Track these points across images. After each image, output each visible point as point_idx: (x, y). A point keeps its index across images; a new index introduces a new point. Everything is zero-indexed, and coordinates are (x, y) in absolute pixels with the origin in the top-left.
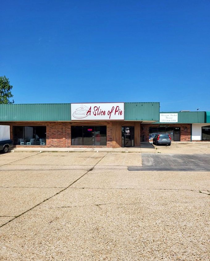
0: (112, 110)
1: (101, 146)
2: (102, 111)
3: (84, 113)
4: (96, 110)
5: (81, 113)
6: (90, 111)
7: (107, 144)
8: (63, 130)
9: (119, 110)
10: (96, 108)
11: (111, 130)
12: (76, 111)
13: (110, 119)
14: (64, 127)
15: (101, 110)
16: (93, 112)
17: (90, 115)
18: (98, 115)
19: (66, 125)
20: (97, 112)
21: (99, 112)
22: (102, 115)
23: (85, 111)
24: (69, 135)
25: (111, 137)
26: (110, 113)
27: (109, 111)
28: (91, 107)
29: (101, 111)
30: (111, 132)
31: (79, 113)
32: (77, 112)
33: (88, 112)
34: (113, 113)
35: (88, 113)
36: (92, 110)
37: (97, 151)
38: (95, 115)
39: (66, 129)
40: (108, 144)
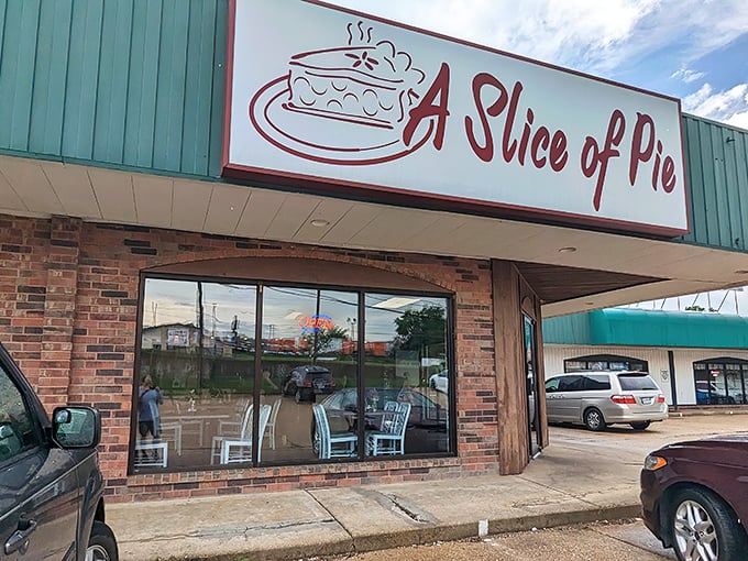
0: (609, 140)
1: (414, 463)
2: (543, 132)
3: (382, 116)
4: (495, 110)
5: (351, 107)
6: (437, 102)
7: (461, 440)
8: (50, 305)
9: (655, 151)
10: (490, 95)
11: (488, 332)
12: (297, 71)
13: (601, 214)
14: (61, 282)
15: (530, 115)
16: (468, 121)
17: (438, 144)
18: (508, 157)
19: (84, 258)
20: (497, 124)
21: (517, 134)
22: (540, 164)
23: (390, 98)
24: (113, 365)
25: (489, 384)
26: (597, 159)
27: (590, 142)
28: (445, 68)
29: (534, 130)
30: (488, 344)
31: (321, 103)
32: (301, 92)
33: (416, 116)
34: (618, 166)
35: (424, 124)
36: (460, 102)
37: (483, 528)
38: (485, 154)
39: (87, 300)
40: (471, 438)
